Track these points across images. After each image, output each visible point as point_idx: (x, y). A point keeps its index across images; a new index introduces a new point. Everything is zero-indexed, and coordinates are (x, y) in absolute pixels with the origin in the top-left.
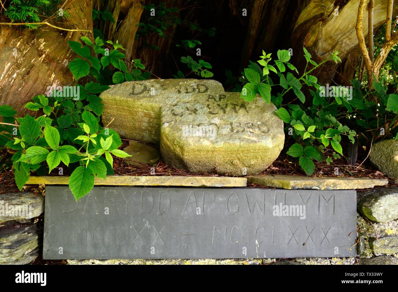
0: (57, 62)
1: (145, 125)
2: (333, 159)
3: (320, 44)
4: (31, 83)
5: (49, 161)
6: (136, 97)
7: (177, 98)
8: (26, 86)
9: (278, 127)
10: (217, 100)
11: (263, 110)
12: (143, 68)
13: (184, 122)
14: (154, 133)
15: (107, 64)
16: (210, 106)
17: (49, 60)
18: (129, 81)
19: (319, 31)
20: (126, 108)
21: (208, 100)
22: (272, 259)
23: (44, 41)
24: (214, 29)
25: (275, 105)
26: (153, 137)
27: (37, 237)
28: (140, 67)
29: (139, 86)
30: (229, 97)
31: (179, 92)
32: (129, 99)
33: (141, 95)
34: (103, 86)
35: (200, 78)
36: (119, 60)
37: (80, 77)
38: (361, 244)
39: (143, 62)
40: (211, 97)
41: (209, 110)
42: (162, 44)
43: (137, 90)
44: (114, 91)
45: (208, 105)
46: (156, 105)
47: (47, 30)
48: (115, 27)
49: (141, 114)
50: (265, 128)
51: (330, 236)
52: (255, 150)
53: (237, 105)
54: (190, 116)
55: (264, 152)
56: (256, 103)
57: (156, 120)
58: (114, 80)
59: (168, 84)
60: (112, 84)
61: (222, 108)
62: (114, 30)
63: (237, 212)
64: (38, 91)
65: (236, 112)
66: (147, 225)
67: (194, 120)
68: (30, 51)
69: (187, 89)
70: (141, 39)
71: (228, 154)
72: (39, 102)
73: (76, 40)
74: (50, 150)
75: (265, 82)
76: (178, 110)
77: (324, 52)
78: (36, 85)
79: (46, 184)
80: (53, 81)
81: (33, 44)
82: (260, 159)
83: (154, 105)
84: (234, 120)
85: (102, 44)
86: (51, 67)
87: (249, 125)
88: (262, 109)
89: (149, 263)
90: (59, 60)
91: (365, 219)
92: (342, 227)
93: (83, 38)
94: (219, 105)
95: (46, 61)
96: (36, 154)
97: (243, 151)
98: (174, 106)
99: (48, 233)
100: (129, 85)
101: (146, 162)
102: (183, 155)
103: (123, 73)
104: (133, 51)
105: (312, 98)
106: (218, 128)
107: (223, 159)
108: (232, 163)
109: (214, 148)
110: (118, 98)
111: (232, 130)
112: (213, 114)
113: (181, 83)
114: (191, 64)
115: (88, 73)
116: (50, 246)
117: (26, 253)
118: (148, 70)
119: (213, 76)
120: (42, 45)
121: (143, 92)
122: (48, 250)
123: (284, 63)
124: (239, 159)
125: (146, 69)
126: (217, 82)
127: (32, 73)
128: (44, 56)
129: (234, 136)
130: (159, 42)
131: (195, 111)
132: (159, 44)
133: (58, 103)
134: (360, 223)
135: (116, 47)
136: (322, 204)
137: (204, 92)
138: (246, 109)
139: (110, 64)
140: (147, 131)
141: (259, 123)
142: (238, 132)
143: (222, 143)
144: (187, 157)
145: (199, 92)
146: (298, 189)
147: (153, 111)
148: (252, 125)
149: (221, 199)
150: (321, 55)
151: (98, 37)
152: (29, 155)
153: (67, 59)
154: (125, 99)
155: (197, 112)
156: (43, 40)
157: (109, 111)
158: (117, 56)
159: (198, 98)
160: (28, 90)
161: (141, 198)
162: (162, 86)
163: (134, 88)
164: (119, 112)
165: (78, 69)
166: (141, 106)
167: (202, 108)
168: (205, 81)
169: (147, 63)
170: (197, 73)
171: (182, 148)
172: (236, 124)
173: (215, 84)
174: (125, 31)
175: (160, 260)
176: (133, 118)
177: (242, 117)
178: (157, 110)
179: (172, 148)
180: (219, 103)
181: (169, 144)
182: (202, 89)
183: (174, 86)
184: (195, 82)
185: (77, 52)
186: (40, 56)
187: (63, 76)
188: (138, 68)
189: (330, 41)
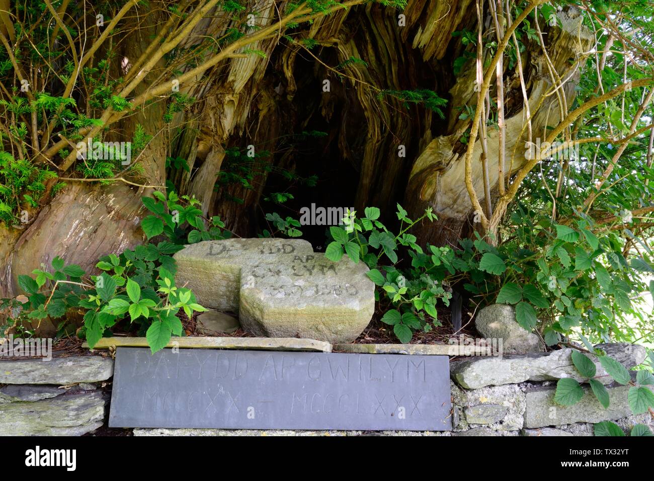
0: (127, 220)
1: (223, 289)
2: (433, 326)
3: (438, 198)
4: (98, 241)
5: (131, 312)
6: (214, 257)
7: (259, 259)
8: (93, 245)
9: (369, 288)
10: (304, 260)
11: (354, 272)
12: (223, 226)
13: (265, 283)
14: (232, 299)
15: (183, 222)
16: (295, 268)
17: (119, 217)
18: (206, 240)
19: (436, 183)
20: (202, 269)
21: (293, 261)
22: (357, 431)
23: (113, 197)
24: (315, 177)
25: (368, 266)
26: (232, 304)
27: (104, 402)
28: (219, 225)
29: (217, 245)
30: (317, 258)
31: (262, 252)
32: (206, 260)
33: (220, 256)
34: (177, 246)
35: (286, 237)
36: (196, 217)
37: (152, 236)
38: (455, 415)
39: (223, 219)
40: (297, 258)
41: (293, 272)
42: (248, 195)
43: (214, 251)
44: (189, 251)
45: (293, 267)
46: (236, 267)
47: (117, 185)
48: (189, 176)
49: (218, 277)
50: (353, 291)
51: (420, 406)
52: (341, 313)
53: (326, 267)
54: (272, 277)
55: (351, 316)
56: (347, 264)
57: (235, 284)
58: (190, 240)
59: (250, 244)
60: (187, 243)
61: (308, 270)
62: (188, 180)
63: (318, 378)
64: (105, 251)
65: (324, 273)
66: (222, 390)
67: (276, 282)
68: (99, 208)
69: (271, 250)
70: (221, 189)
71: (312, 317)
72: (110, 262)
73: (148, 195)
74: (131, 303)
75: (355, 241)
76: (259, 272)
77: (444, 206)
78: (103, 244)
79: (117, 345)
80: (122, 240)
81: (102, 200)
82: (347, 324)
83: (233, 266)
84: (320, 281)
85: (177, 199)
86: (120, 225)
87: (336, 287)
88: (352, 271)
89: (222, 434)
90: (129, 217)
91: (459, 388)
92: (435, 396)
93: (156, 193)
94: (305, 266)
95: (115, 219)
96: (118, 306)
97: (327, 315)
98: (255, 267)
99: (116, 398)
100: (207, 244)
101: (223, 331)
102: (263, 318)
103: (200, 231)
104: (211, 204)
105: (411, 259)
106: (302, 290)
107: (306, 323)
108: (317, 328)
109: (296, 310)
110: (193, 258)
111: (317, 292)
112: (298, 275)
113: (264, 243)
114: (277, 222)
115: (161, 231)
116: (117, 412)
117: (92, 418)
118: (229, 228)
119: (301, 235)
120: (111, 201)
121: (221, 252)
122: (114, 417)
123: (371, 221)
124: (324, 324)
125: (227, 227)
126: (305, 241)
127: (100, 231)
128: (113, 212)
129: (318, 298)
130: (244, 194)
131: (278, 273)
132: (244, 196)
133: (131, 263)
134: (454, 393)
135: (192, 203)
136: (411, 370)
137: (290, 253)
138: (335, 270)
139: (186, 222)
140: (225, 297)
141: (347, 285)
142: (323, 294)
143: (305, 304)
144: (267, 321)
145: (284, 252)
146: (385, 353)
147: (232, 273)
148: (340, 287)
149: (301, 364)
150: (441, 211)
151: (173, 192)
152: (112, 307)
153: (138, 216)
154: (201, 259)
155: (280, 274)
156: (112, 195)
157: (183, 273)
158: (194, 213)
159: (283, 259)
160: (95, 249)
161: (216, 362)
162: (244, 246)
163: (211, 248)
164: (194, 275)
165: (151, 227)
166: (218, 268)
167: (286, 270)
168: (292, 240)
169: (227, 220)
170: (284, 231)
171: (262, 311)
172: (322, 286)
173: (303, 244)
174: (201, 182)
175: (234, 430)
176: (209, 282)
177: (330, 279)
178: (236, 272)
179: (251, 312)
180: (305, 264)
181: (248, 307)
182: (289, 249)
183: (257, 246)
184: (281, 242)
185: (150, 209)
186: (109, 213)
187: (133, 235)
188: (217, 226)
189: (450, 194)
